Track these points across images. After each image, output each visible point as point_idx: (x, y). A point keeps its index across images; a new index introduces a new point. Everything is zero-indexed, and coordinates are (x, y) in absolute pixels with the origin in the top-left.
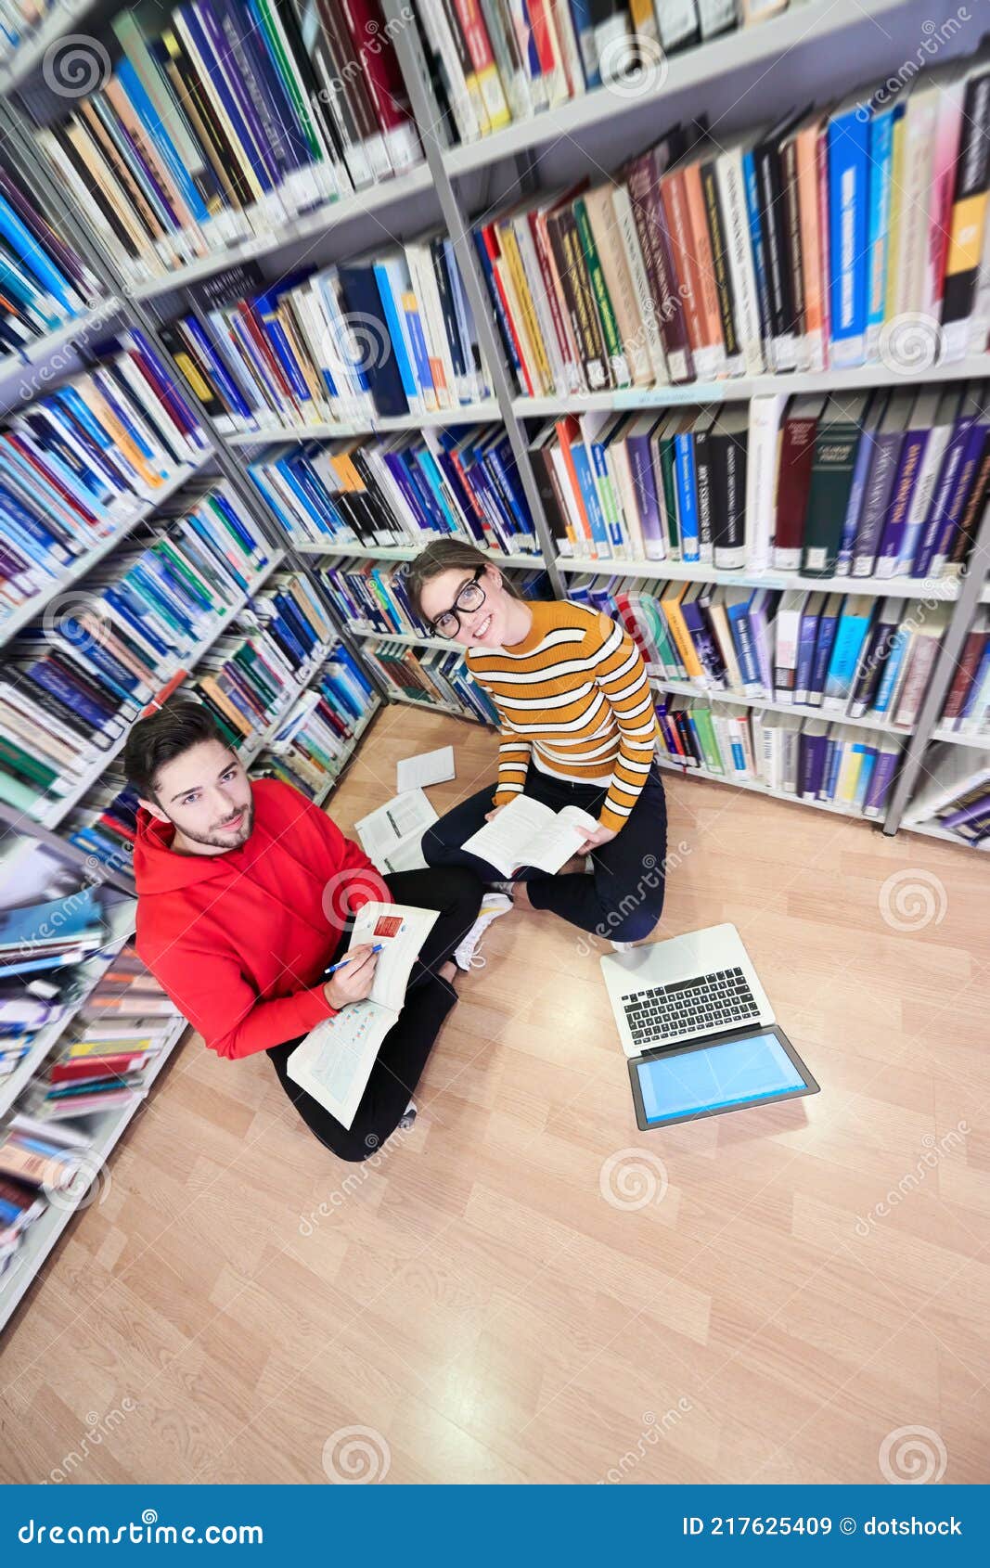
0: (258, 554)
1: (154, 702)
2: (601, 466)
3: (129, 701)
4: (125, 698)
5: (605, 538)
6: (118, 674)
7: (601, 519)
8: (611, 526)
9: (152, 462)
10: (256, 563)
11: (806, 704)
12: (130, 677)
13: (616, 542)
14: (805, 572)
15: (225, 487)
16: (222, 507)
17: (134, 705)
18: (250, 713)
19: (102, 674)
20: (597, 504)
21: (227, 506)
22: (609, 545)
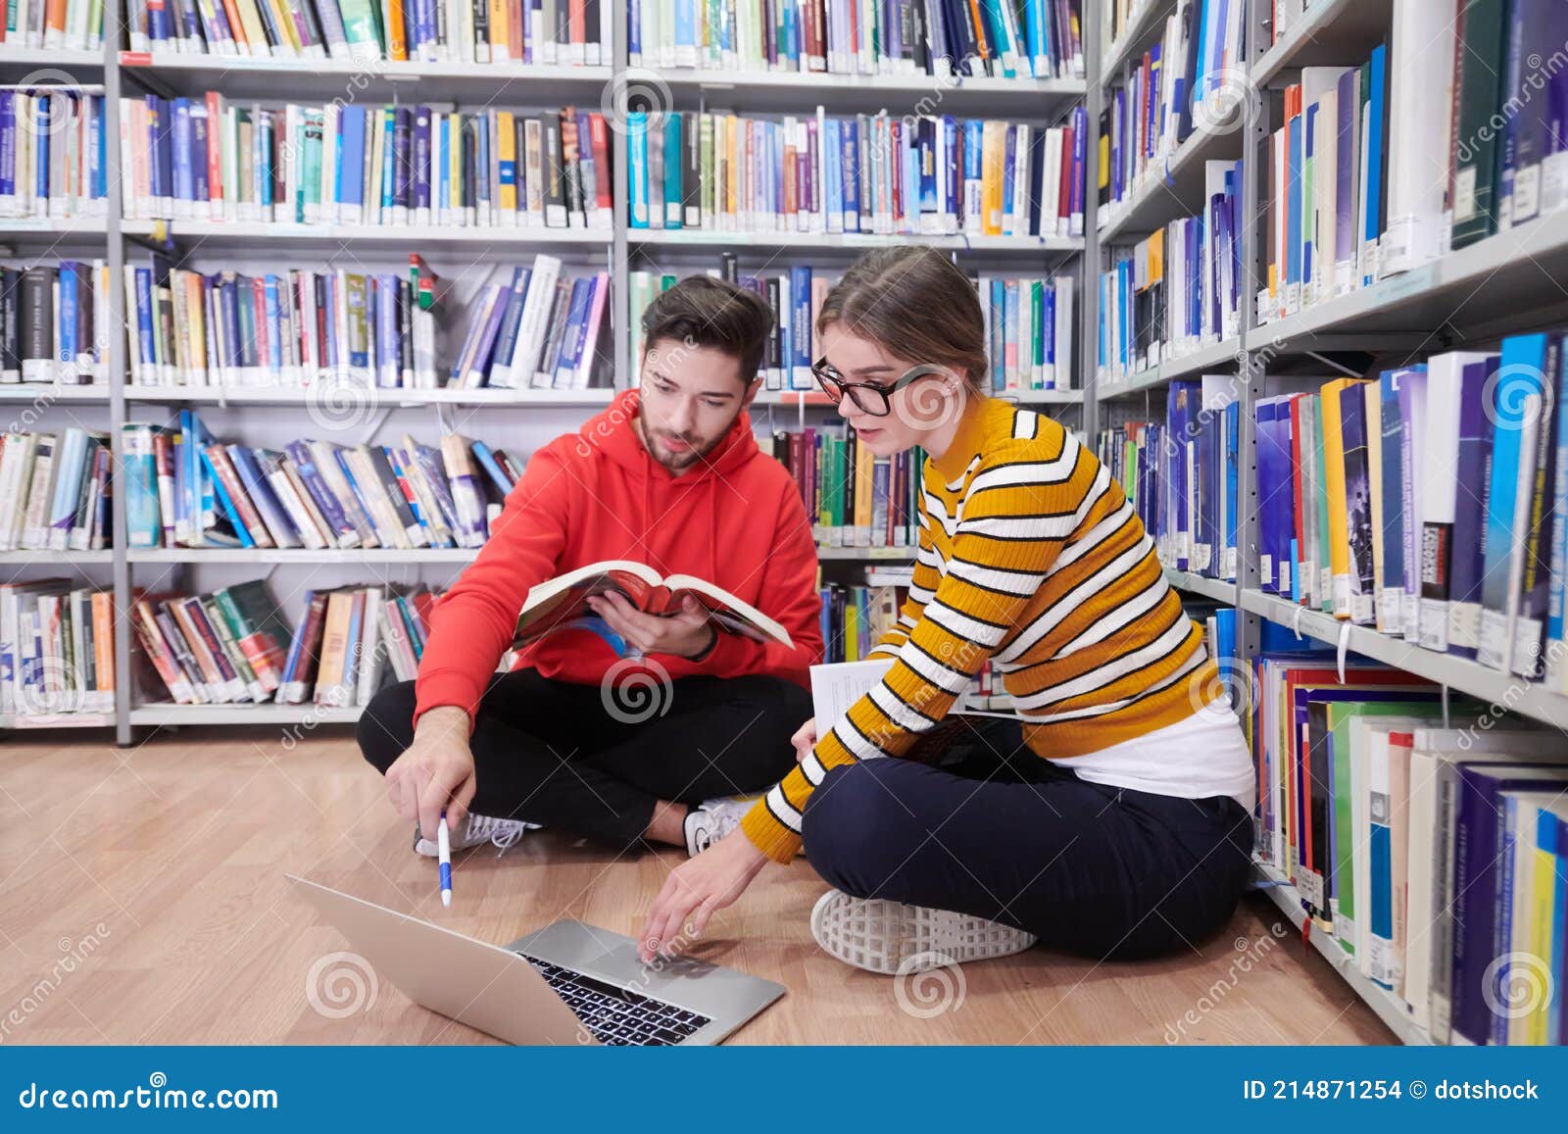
0: (1047, 372)
1: (802, 394)
3: (784, 371)
4: (785, 367)
6: (798, 340)
9: (1006, 217)
10: (1036, 379)
12: (806, 354)
15: (1064, 286)
16: (1046, 302)
17: (785, 381)
18: (882, 506)
19: (788, 332)
21: (1052, 302)
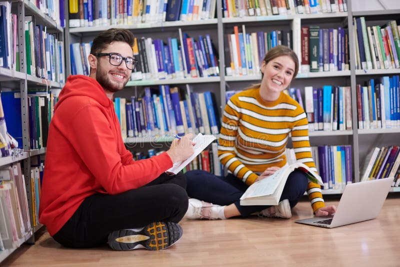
2: (248, 41)
5: (246, 67)
7: (245, 59)
8: (249, 62)
11: (319, 130)
13: (250, 68)
14: (311, 70)
20: (245, 54)
22: (247, 70)
